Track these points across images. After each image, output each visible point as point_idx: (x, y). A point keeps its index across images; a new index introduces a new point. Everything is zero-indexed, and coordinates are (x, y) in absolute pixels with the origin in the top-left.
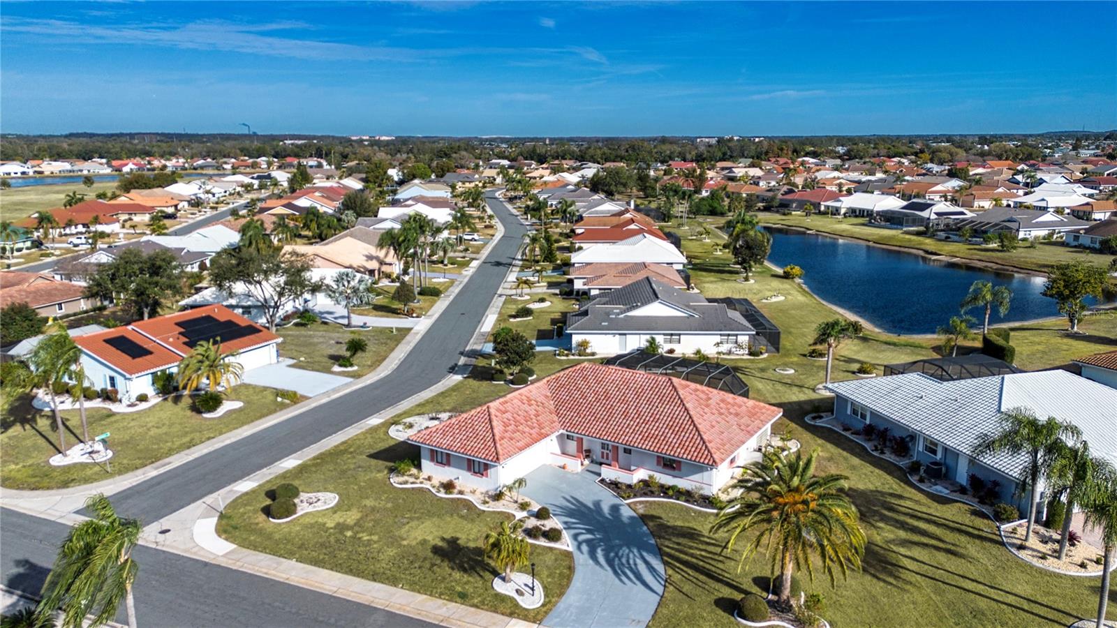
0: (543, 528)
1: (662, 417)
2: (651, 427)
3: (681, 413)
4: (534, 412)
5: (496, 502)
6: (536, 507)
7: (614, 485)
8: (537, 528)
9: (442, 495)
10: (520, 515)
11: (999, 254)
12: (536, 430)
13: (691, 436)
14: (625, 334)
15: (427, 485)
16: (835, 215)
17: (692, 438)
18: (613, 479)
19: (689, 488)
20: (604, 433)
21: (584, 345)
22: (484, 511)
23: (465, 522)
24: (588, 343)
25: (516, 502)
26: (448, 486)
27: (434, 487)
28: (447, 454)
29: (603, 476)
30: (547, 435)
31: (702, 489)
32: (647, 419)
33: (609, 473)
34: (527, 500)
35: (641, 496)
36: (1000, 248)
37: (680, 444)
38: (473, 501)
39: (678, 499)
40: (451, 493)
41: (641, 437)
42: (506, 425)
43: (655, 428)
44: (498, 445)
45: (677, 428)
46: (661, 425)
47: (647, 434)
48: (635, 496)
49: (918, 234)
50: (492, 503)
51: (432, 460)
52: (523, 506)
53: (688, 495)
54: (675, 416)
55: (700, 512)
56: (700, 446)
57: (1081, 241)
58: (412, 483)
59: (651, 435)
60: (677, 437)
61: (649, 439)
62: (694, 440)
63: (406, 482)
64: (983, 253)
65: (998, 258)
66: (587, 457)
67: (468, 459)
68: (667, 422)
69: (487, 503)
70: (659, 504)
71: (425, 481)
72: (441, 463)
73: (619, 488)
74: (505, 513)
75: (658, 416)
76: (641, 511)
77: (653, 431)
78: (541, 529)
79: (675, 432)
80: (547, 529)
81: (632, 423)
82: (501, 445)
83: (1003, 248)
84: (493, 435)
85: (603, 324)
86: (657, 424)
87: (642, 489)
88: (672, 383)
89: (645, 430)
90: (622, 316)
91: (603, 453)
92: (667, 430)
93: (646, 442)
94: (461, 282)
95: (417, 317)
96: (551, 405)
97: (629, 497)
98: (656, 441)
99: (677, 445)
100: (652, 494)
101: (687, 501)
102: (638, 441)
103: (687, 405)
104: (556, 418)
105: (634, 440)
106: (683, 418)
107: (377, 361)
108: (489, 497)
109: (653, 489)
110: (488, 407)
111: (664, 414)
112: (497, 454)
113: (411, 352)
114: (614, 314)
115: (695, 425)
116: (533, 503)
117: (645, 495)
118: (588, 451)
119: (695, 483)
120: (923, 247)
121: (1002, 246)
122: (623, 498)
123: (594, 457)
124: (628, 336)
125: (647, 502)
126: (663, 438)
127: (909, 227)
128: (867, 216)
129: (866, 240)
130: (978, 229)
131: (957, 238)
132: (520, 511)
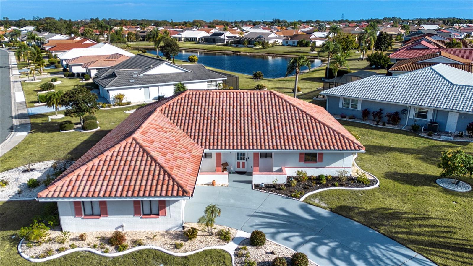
3: (301, 115)
9: (113, 253)
14: (148, 87)
15: (82, 247)
16: (180, 41)
18: (270, 182)
21: (119, 98)
24: (123, 96)
25: (212, 234)
26: (115, 241)
27: (94, 247)
28: (99, 202)
29: (255, 182)
31: (346, 173)
32: (276, 124)
35: (306, 192)
38: (160, 249)
39: (334, 186)
40: (124, 248)
50: (186, 244)
51: (78, 214)
56: (337, 137)
57: (289, 43)
58: (59, 251)
66: (225, 169)
67: (135, 201)
70: (327, 194)
71: (76, 243)
73: (279, 189)
74: (210, 251)
75: (283, 121)
76: (324, 205)
83: (264, 48)
85: (131, 81)
87: (298, 185)
88: (274, 94)
90: (141, 75)
91: (238, 163)
100: (312, 187)
101: (341, 185)
104: (192, 141)
110: (134, 140)
111: (286, 118)
114: (135, 74)
117: (308, 189)
118: (226, 164)
119: (339, 169)
120: (230, 50)
123: (232, 169)
124: (150, 88)
125: (316, 195)
127: (218, 43)
128: (195, 41)
129: (203, 49)
130: (249, 41)
131: (242, 46)
132: (224, 243)
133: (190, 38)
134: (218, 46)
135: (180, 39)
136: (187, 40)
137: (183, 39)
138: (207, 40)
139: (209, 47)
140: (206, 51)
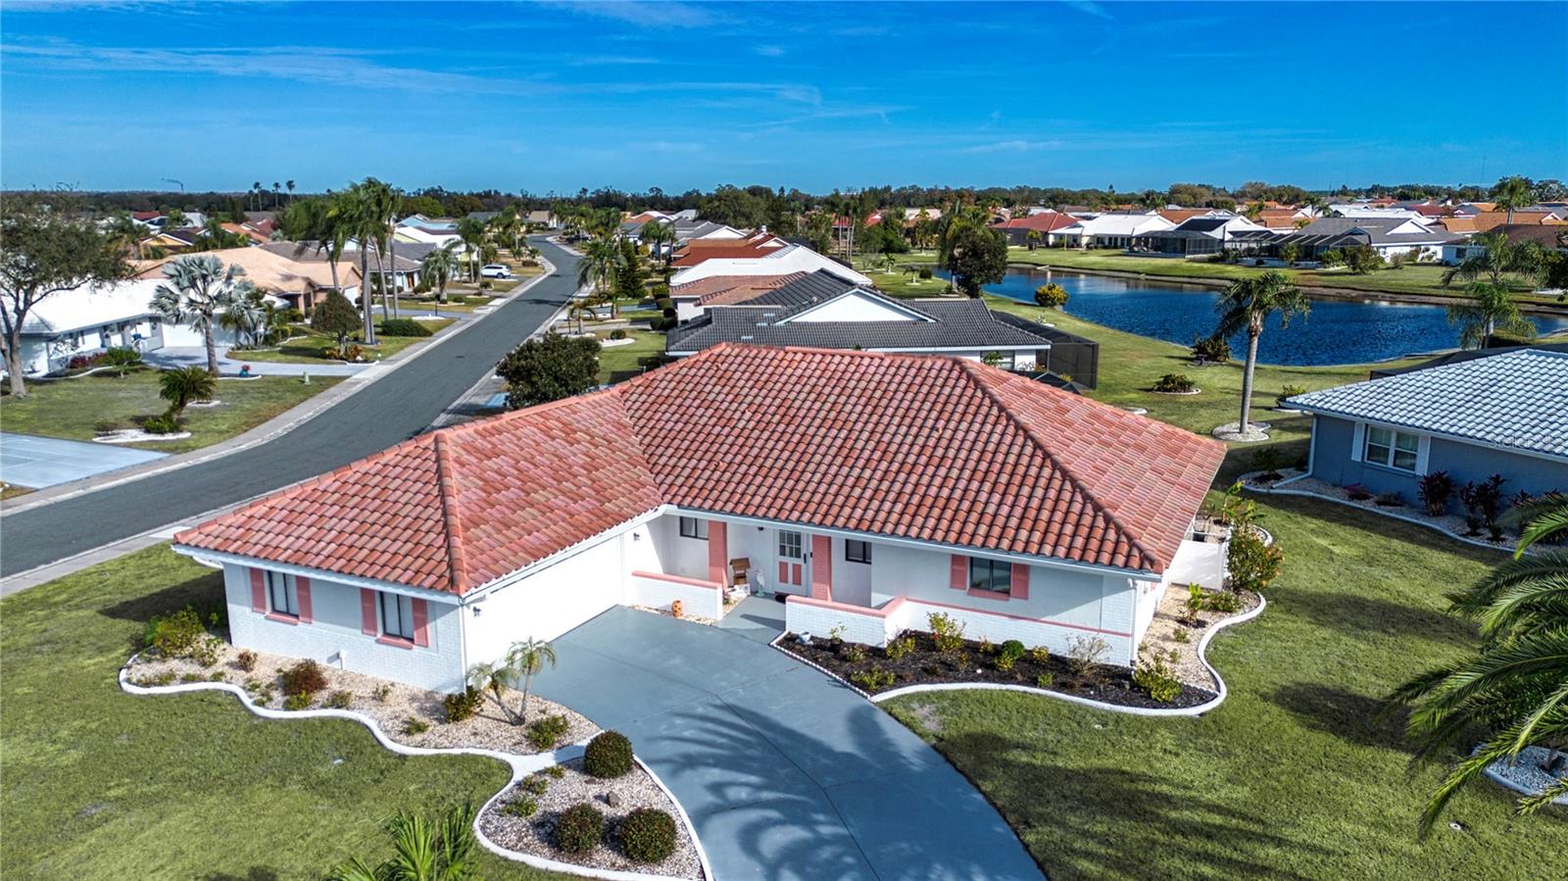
0: (606, 810)
1: (951, 453)
2: (925, 480)
3: (1008, 439)
4: (582, 459)
5: (451, 726)
6: (583, 734)
7: (830, 652)
8: (582, 815)
10: (526, 764)
11: (1352, 278)
12: (590, 503)
13: (1052, 494)
15: (232, 684)
16: (1073, 247)
17: (1057, 501)
18: (825, 634)
19: (1060, 648)
20: (790, 504)
22: (403, 757)
23: (325, 804)
25: (519, 720)
26: (301, 682)
27: (253, 688)
28: (299, 579)
29: (792, 627)
30: (621, 518)
31: (1101, 647)
32: (911, 459)
33: (808, 618)
34: (556, 710)
35: (918, 681)
36: (1351, 271)
37: (1022, 518)
38: (373, 725)
39: (1034, 683)
40: (304, 704)
41: (899, 507)
42: (489, 487)
43: (938, 481)
44: (458, 541)
45: (1004, 478)
46: (955, 473)
47: (916, 499)
48: (901, 681)
49: (1212, 261)
50: (436, 729)
51: (258, 604)
52: (542, 735)
53: (1062, 670)
54: (991, 447)
55: (1119, 718)
56: (1087, 520)
58: (188, 679)
59: (929, 501)
60: (1010, 499)
61: (924, 511)
62: (1063, 506)
63: (164, 680)
64: (1324, 278)
65: (1353, 283)
66: (740, 578)
67: (364, 591)
68: (971, 465)
69: (420, 728)
70: (981, 699)
71: (229, 672)
72: (287, 613)
73: (845, 659)
74: (475, 758)
75: (940, 452)
76: (931, 726)
77: (933, 491)
78: (597, 816)
79: (1001, 488)
80: (622, 811)
81: (867, 473)
82: (468, 541)
83: (1356, 270)
84: (445, 514)
85: (744, 338)
86: (943, 471)
87: (915, 660)
88: (963, 370)
89: (909, 488)
90: (782, 323)
91: (783, 566)
92: (975, 485)
93: (919, 520)
94: (467, 322)
95: (366, 361)
96: (634, 444)
97: (882, 685)
98: (949, 514)
99: (1014, 522)
100: (949, 672)
101: (1063, 687)
102: (894, 517)
103: (1023, 419)
104: (647, 477)
105: (882, 516)
106: (1016, 449)
107: (245, 423)
108: (432, 712)
109: (950, 658)
110: (437, 441)
111: (956, 444)
112: (450, 566)
113: (332, 409)
114: (764, 319)
115: (1055, 465)
116: (575, 719)
117: (929, 674)
118: (743, 563)
119: (1076, 632)
120: (1226, 275)
121: (1354, 269)
122: (864, 686)
123: (761, 580)
125: (941, 695)
126: (966, 505)
127: (1195, 253)
128: (1122, 246)
129: (1134, 272)
130: (1306, 247)
131: (1276, 263)
132: (530, 751)
133: (1110, 239)
134: (1189, 264)
135: (1075, 241)
136: (1100, 242)
137: (1085, 241)
138: (1159, 244)
139: (1157, 267)
140: (1142, 276)
